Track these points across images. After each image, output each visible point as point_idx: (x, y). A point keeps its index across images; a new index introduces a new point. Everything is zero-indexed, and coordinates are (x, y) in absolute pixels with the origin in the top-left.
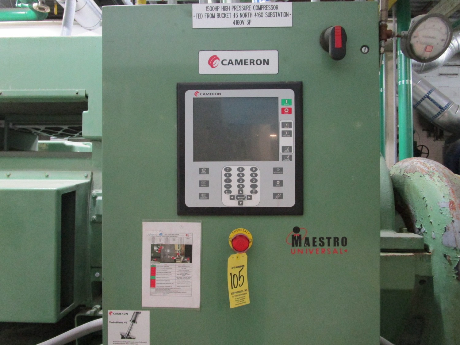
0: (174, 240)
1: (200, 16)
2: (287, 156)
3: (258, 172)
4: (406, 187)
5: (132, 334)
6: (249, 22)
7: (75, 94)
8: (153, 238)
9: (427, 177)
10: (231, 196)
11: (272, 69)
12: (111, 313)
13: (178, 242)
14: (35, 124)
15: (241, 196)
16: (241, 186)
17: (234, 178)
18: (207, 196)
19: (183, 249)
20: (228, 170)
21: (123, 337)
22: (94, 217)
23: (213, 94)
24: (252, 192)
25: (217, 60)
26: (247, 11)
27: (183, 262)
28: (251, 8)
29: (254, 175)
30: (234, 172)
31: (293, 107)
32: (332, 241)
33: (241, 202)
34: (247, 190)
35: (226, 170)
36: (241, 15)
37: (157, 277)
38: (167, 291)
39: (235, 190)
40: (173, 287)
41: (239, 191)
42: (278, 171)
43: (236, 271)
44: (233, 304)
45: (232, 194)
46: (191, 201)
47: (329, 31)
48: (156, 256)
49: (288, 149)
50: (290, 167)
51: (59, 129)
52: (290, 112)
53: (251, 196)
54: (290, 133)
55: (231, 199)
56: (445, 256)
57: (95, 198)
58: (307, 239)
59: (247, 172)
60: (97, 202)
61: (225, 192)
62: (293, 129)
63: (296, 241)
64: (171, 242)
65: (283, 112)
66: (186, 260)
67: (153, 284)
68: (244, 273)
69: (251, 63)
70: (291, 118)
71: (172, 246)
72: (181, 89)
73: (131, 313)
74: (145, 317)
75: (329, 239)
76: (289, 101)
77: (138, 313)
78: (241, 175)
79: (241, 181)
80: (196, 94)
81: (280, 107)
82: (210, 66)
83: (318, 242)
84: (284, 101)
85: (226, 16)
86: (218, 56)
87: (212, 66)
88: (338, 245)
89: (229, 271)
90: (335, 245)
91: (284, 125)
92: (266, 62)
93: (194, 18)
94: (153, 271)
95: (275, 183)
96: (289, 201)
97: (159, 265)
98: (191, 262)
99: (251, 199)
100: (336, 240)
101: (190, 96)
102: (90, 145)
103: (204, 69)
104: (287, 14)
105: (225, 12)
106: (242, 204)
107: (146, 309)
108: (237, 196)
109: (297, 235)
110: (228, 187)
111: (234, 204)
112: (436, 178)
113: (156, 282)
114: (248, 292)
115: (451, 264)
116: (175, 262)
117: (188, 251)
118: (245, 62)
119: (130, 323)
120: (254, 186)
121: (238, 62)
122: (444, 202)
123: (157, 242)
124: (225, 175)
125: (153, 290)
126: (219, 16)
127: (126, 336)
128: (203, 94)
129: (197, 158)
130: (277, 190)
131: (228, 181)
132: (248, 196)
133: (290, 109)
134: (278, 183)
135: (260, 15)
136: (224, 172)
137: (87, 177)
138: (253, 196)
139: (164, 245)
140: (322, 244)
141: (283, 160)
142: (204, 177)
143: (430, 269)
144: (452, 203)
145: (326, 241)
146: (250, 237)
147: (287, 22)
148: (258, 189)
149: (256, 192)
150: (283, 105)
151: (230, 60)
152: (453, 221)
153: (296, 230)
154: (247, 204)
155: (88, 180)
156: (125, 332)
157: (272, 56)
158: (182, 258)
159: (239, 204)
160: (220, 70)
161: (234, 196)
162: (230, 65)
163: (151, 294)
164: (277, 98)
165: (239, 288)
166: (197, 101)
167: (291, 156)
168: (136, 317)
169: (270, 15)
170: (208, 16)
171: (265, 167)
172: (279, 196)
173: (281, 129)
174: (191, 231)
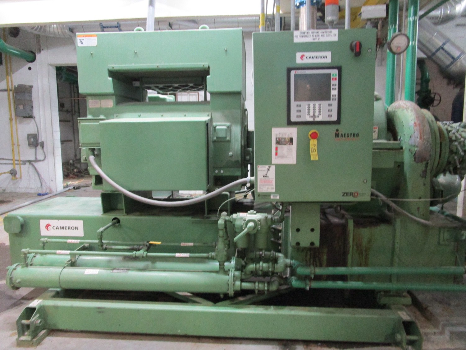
1: (297, 37)
2: (334, 98)
3: (322, 106)
4: (395, 117)
5: (268, 175)
6: (319, 39)
7: (202, 66)
8: (277, 135)
9: (405, 111)
10: (310, 116)
11: (328, 60)
12: (258, 167)
13: (287, 137)
15: (314, 116)
16: (314, 112)
17: (312, 108)
18: (300, 116)
19: (289, 139)
20: (309, 105)
21: (264, 177)
22: (215, 138)
23: (303, 72)
24: (319, 114)
25: (304, 57)
26: (318, 34)
27: (289, 144)
28: (320, 32)
29: (320, 107)
30: (312, 106)
31: (337, 77)
32: (352, 135)
33: (314, 119)
34: (317, 114)
36: (315, 36)
37: (279, 151)
38: (282, 157)
39: (312, 114)
40: (285, 155)
41: (314, 114)
42: (330, 105)
43: (313, 147)
44: (312, 158)
46: (293, 119)
47: (354, 43)
48: (278, 142)
49: (335, 95)
50: (335, 104)
51: (170, 87)
52: (336, 80)
54: (336, 89)
55: (310, 118)
56: (410, 150)
57: (215, 127)
58: (342, 135)
59: (317, 106)
60: (217, 130)
61: (308, 114)
62: (337, 87)
63: (337, 135)
64: (284, 136)
65: (333, 80)
66: (290, 144)
67: (276, 154)
68: (316, 147)
69: (319, 57)
70: (336, 82)
71: (285, 139)
72: (289, 70)
73: (267, 167)
74: (273, 168)
75: (351, 134)
76: (336, 75)
77: (270, 167)
78: (314, 107)
79: (314, 110)
80: (295, 72)
81: (332, 77)
82: (301, 60)
83: (346, 135)
84: (333, 75)
85: (308, 36)
86: (305, 55)
88: (355, 136)
89: (311, 146)
90: (353, 136)
91: (333, 85)
92: (326, 57)
93: (294, 38)
94: (277, 149)
95: (329, 110)
96: (335, 118)
97: (279, 146)
98: (292, 144)
100: (354, 135)
101: (293, 73)
103: (299, 61)
104: (336, 35)
105: (308, 34)
107: (273, 165)
109: (337, 133)
110: (309, 112)
111: (311, 120)
112: (409, 111)
113: (278, 153)
114: (317, 155)
115: (412, 153)
116: (286, 144)
117: (291, 140)
118: (317, 57)
119: (266, 171)
120: (320, 112)
121: (314, 58)
122: (412, 123)
123: (278, 136)
125: (277, 157)
126: (305, 36)
127: (265, 176)
128: (299, 72)
129: (295, 100)
130: (330, 113)
131: (309, 110)
132: (317, 116)
134: (330, 110)
135: (323, 36)
136: (307, 106)
137: (208, 116)
138: (320, 116)
139: (282, 138)
140: (348, 136)
141: (332, 100)
142: (299, 108)
143: (403, 159)
144: (415, 123)
145: (350, 135)
146: (318, 133)
147: (335, 39)
149: (321, 114)
151: (310, 57)
152: (415, 132)
153: (337, 130)
154: (317, 119)
155: (209, 118)
156: (265, 174)
157: (329, 54)
158: (289, 143)
160: (306, 61)
162: (310, 59)
163: (276, 159)
164: (330, 73)
165: (314, 153)
166: (296, 76)
167: (336, 99)
168: (269, 168)
169: (328, 36)
170: (301, 36)
171: (324, 104)
172: (330, 116)
173: (332, 87)
174: (292, 132)
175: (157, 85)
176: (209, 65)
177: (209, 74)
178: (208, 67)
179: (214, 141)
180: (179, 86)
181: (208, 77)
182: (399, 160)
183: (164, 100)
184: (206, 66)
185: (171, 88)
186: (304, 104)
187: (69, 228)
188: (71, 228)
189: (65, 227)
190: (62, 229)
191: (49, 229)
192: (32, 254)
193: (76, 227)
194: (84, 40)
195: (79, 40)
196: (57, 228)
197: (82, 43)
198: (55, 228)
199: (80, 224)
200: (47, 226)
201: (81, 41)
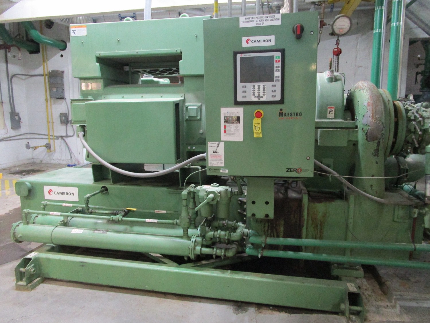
0: (233, 115)
1: (243, 22)
2: (277, 80)
3: (266, 87)
5: (217, 151)
6: (263, 23)
7: (175, 51)
8: (225, 114)
9: (362, 90)
10: (255, 97)
11: (272, 43)
12: (209, 143)
13: (234, 116)
14: (145, 68)
15: (259, 97)
16: (259, 93)
17: (256, 89)
18: (246, 97)
19: (236, 118)
20: (254, 86)
21: (214, 152)
22: (187, 117)
23: (248, 55)
24: (263, 95)
25: (249, 41)
26: (262, 19)
27: (236, 123)
28: (264, 17)
29: (264, 88)
30: (256, 87)
31: (280, 59)
32: (295, 114)
33: (259, 99)
34: (261, 94)
35: (253, 86)
36: (260, 21)
37: (227, 129)
38: (230, 134)
39: (256, 94)
40: (233, 133)
41: (258, 94)
42: (274, 86)
43: (257, 125)
44: (255, 136)
45: (255, 96)
46: (240, 99)
47: (295, 27)
48: (226, 121)
49: (278, 77)
50: (278, 85)
51: (157, 70)
52: (279, 62)
53: (263, 96)
54: (279, 70)
55: (255, 98)
56: (362, 129)
57: (187, 107)
58: (285, 114)
59: (261, 87)
60: (188, 109)
61: (253, 95)
62: (280, 69)
63: (281, 114)
64: (232, 116)
65: (276, 62)
66: (237, 122)
67: (225, 132)
68: (260, 126)
69: (263, 41)
70: (279, 64)
71: (232, 117)
72: (235, 54)
73: (217, 143)
74: (222, 145)
75: (294, 113)
76: (279, 57)
77: (219, 143)
78: (259, 88)
79: (259, 90)
80: (241, 55)
81: (275, 59)
82: (247, 43)
83: (290, 115)
84: (276, 57)
85: (253, 21)
86: (250, 39)
87: (248, 43)
88: (298, 116)
89: (254, 124)
90: (296, 116)
91: (276, 67)
92: (270, 41)
93: (240, 23)
94: (225, 127)
95: (272, 91)
96: (278, 98)
97: (227, 124)
98: (239, 123)
99: (263, 98)
100: (297, 114)
101: (239, 56)
102: (167, 80)
103: (244, 45)
104: (279, 19)
105: (253, 20)
106: (259, 100)
107: (223, 141)
108: (258, 97)
109: (281, 112)
110: (254, 93)
111: (256, 100)
112: (365, 91)
113: (226, 131)
114: (261, 133)
115: (364, 132)
116: (233, 123)
117: (238, 119)
118: (261, 41)
119: (216, 147)
120: (264, 92)
121: (258, 41)
122: (366, 103)
123: (226, 116)
124: (253, 88)
125: (225, 134)
126: (251, 22)
127: (215, 152)
128: (244, 55)
129: (241, 82)
130: (273, 94)
131: (254, 91)
132: (262, 96)
133: (279, 60)
134: (274, 91)
135: (267, 20)
136: (252, 87)
137: (182, 96)
138: (264, 96)
139: (229, 117)
140: (291, 115)
141: (276, 81)
142: (244, 89)
144: (369, 103)
145: (293, 114)
146: (263, 113)
147: (279, 23)
148: (266, 93)
149: (265, 95)
150: (276, 58)
151: (255, 41)
152: (367, 112)
153: (281, 110)
154: (262, 100)
155: (183, 98)
156: (215, 150)
157: (272, 38)
158: (236, 122)
159: (258, 100)
160: (251, 45)
161: (256, 96)
162: (255, 42)
163: (224, 136)
164: (274, 56)
165: (257, 131)
166: (242, 59)
167: (279, 80)
168: (219, 145)
169: (272, 20)
170: (246, 22)
171: (268, 85)
172: (274, 96)
173: (275, 69)
174: (239, 111)
175: (145, 69)
176: (181, 50)
177: (181, 60)
178: (180, 52)
179: (187, 120)
180: (163, 69)
181: (180, 61)
182: (353, 139)
183: (157, 82)
184: (179, 51)
185: (158, 72)
186: (249, 85)
187: (67, 194)
188: (68, 194)
189: (64, 193)
190: (61, 194)
191: (51, 194)
192: (35, 214)
193: (72, 193)
194: (76, 30)
195: (72, 30)
196: (58, 193)
197: (74, 34)
198: (56, 193)
199: (75, 190)
200: (50, 191)
201: (74, 32)
